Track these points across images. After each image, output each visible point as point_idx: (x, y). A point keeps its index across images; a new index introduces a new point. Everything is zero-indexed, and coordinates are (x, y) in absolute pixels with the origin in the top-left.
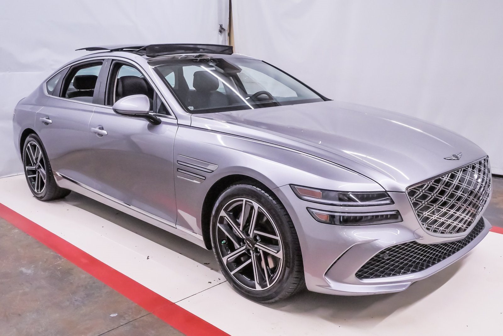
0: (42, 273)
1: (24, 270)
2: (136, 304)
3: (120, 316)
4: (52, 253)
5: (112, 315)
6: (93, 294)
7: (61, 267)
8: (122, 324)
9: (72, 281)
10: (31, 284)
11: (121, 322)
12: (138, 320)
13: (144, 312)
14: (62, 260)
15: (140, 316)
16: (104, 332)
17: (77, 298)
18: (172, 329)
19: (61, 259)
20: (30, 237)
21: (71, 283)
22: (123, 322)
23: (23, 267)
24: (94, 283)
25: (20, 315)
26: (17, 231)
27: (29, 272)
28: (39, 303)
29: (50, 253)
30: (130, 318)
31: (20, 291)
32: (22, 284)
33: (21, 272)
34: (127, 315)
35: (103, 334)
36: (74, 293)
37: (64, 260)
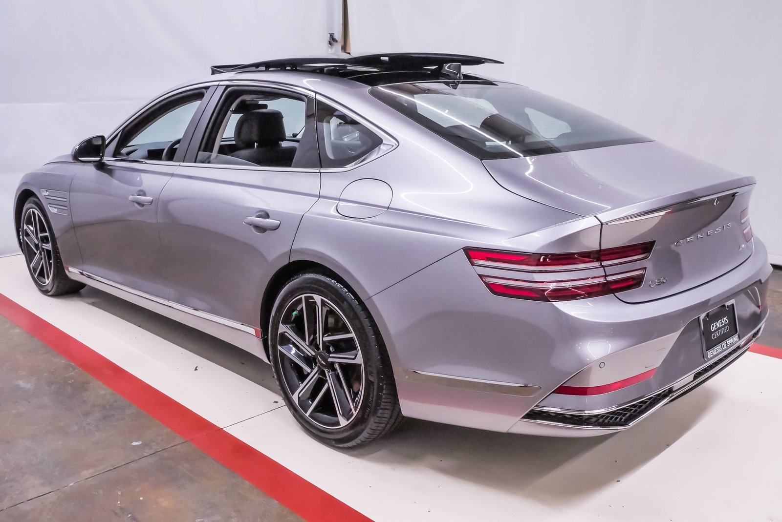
0: (47, 388)
1: (21, 383)
2: (169, 429)
3: (145, 445)
4: (63, 361)
5: (134, 444)
6: (113, 415)
7: (73, 381)
8: (145, 454)
9: (86, 399)
10: (29, 402)
11: (145, 452)
12: (169, 449)
13: (179, 439)
14: (77, 371)
15: (172, 445)
16: (119, 465)
17: (89, 421)
18: (213, 461)
19: (74, 369)
20: (35, 339)
21: (84, 402)
22: (147, 452)
23: (21, 379)
24: (116, 401)
25: (8, 442)
26: (18, 330)
27: (29, 386)
28: (36, 427)
29: (61, 361)
30: (158, 447)
31: (13, 412)
32: (17, 402)
33: (18, 387)
34: (154, 443)
35: (119, 467)
36: (86, 414)
37: (79, 370)
